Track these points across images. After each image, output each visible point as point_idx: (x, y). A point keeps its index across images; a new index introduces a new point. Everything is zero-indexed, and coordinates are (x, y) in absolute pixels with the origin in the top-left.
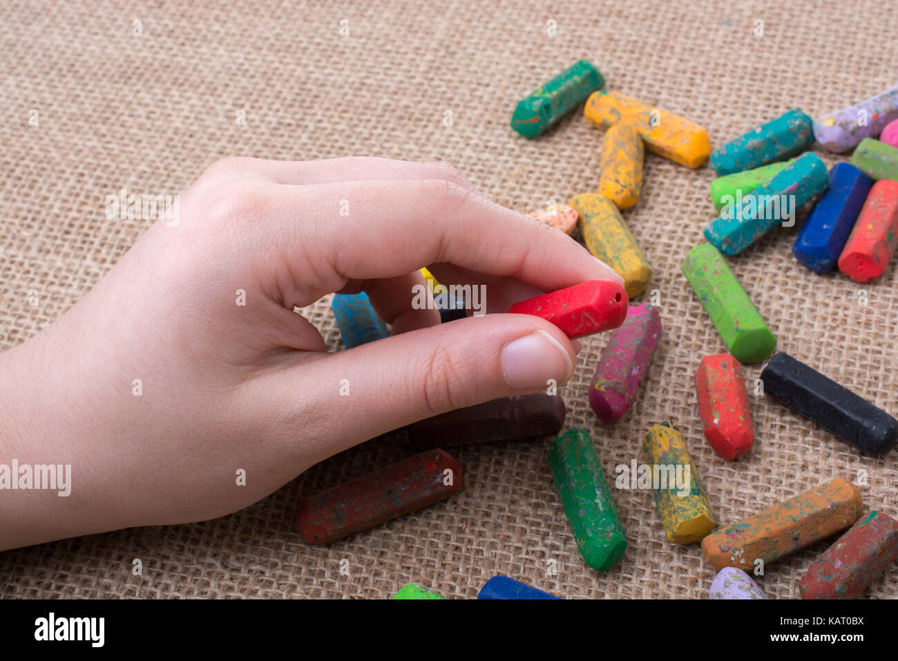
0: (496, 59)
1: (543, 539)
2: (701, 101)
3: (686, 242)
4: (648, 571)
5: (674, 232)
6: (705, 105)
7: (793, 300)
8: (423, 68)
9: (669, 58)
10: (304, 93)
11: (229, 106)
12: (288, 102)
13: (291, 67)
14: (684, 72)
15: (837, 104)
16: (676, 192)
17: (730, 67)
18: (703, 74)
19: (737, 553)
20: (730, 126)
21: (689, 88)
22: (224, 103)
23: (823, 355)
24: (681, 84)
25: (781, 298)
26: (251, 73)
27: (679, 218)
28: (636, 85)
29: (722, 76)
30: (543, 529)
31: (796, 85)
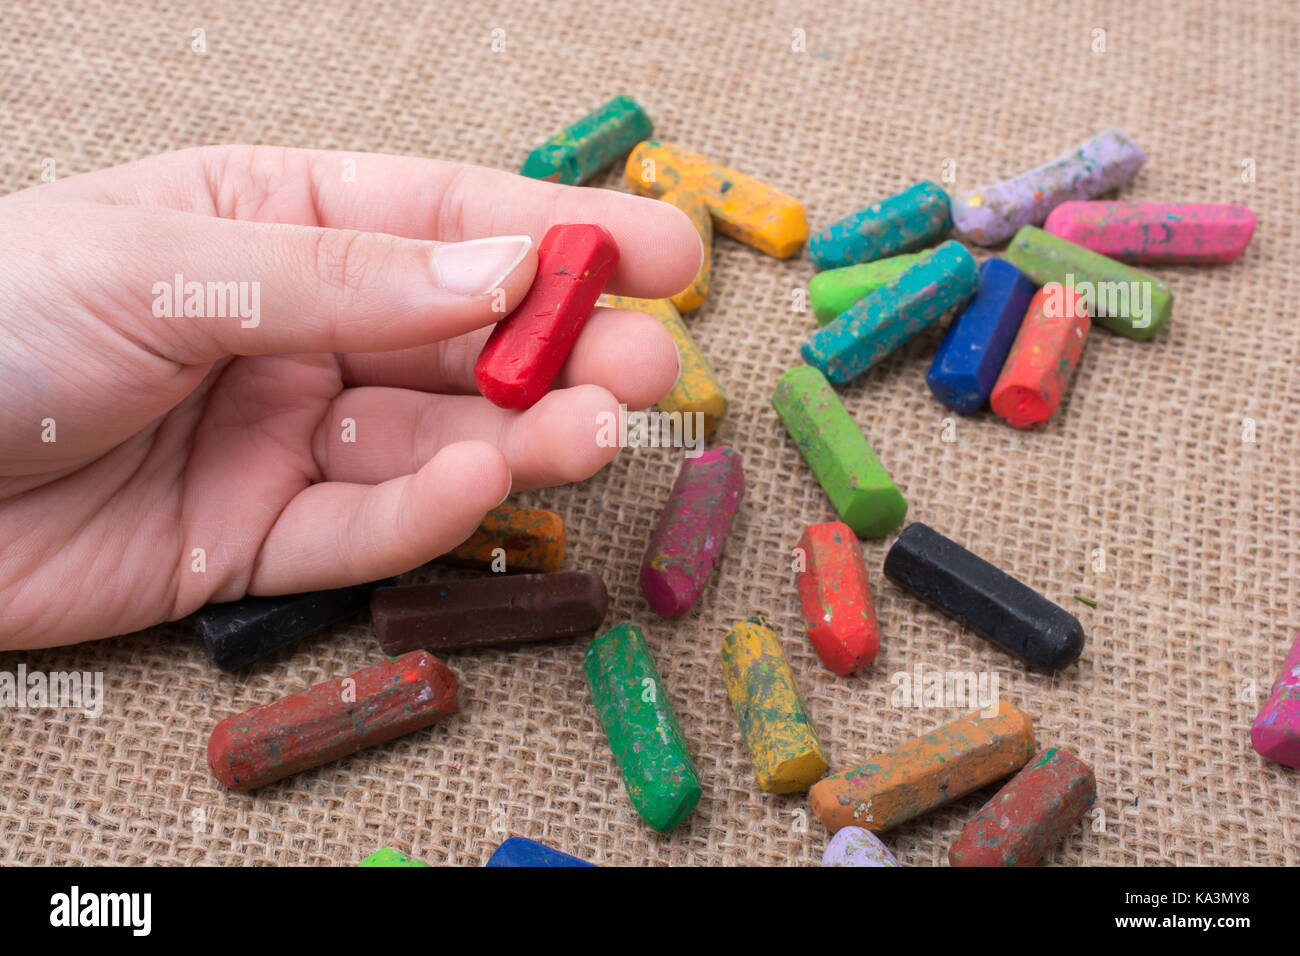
0: (492, 89)
1: (576, 785)
2: (790, 164)
3: (774, 363)
4: (730, 832)
5: (755, 348)
6: (795, 170)
7: (927, 450)
8: (384, 95)
9: (743, 101)
10: (205, 123)
11: (89, 136)
12: (181, 135)
13: (184, 83)
14: (765, 122)
15: (979, 178)
16: (757, 291)
17: (830, 118)
18: (792, 126)
19: (863, 806)
20: (831, 201)
21: (772, 144)
22: (82, 132)
23: (971, 528)
24: (761, 138)
25: (910, 447)
26: (124, 88)
27: (762, 328)
28: (697, 136)
29: (819, 130)
30: (576, 769)
31: (923, 148)
